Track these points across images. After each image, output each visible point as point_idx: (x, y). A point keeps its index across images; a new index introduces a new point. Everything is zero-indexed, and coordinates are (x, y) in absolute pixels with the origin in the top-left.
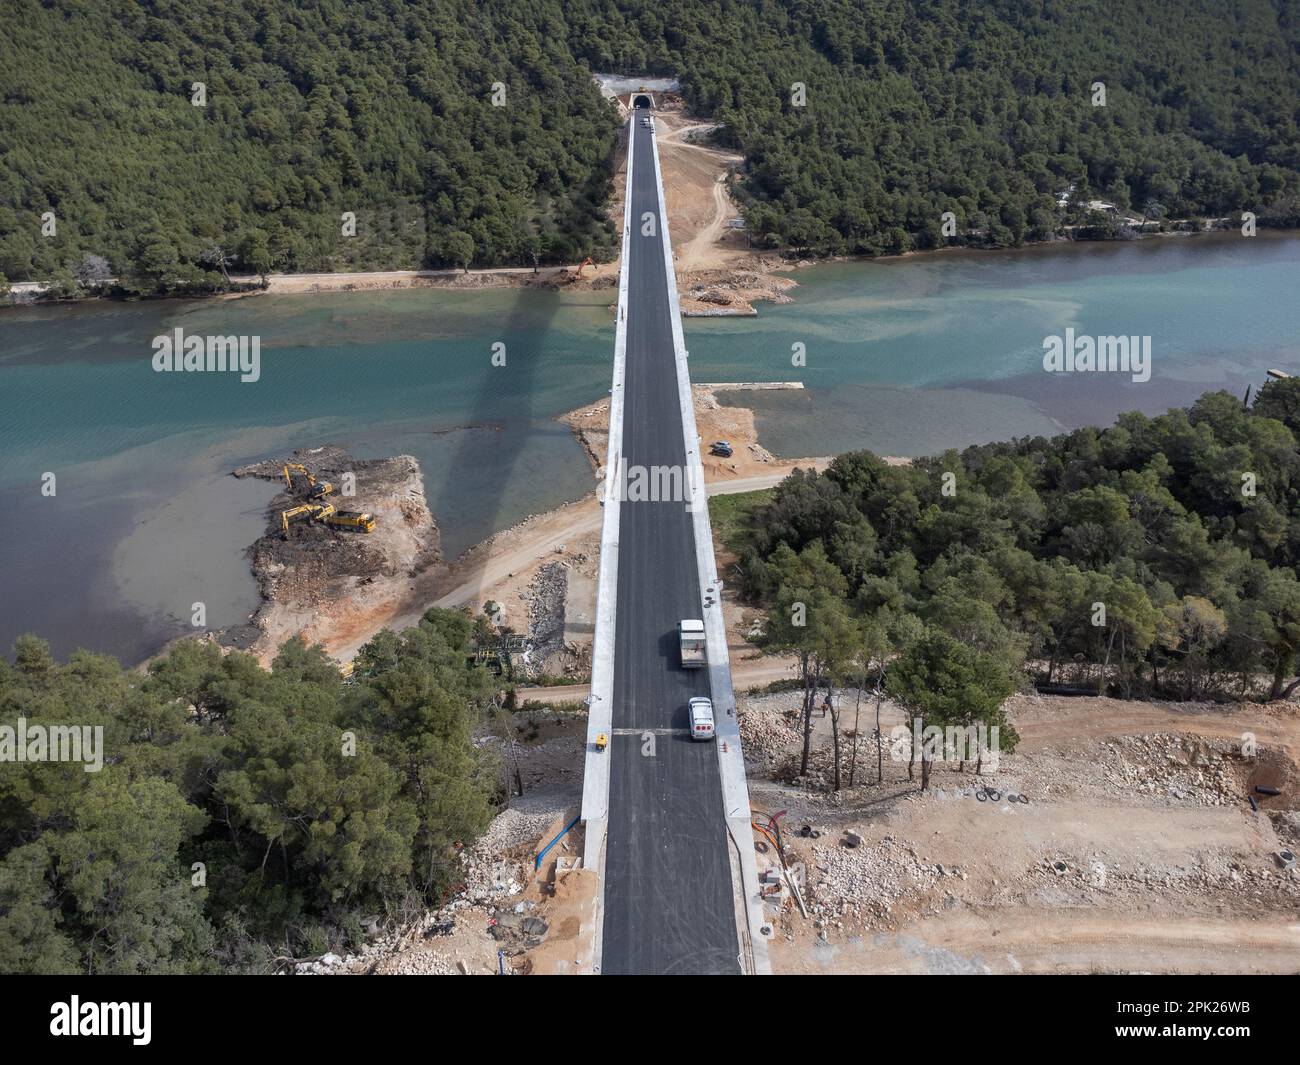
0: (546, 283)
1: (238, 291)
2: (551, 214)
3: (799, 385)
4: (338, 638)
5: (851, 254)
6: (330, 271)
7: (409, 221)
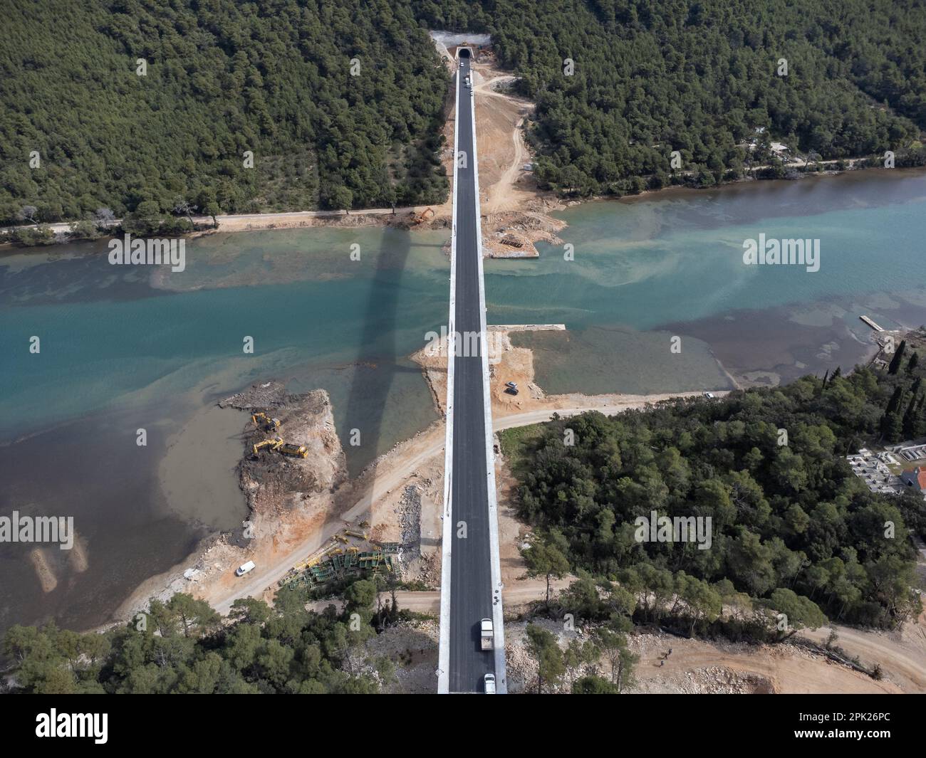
0: (401, 223)
1: (199, 230)
2: (402, 159)
3: (562, 327)
4: (294, 539)
5: (605, 194)
6: (258, 212)
7: (307, 166)
